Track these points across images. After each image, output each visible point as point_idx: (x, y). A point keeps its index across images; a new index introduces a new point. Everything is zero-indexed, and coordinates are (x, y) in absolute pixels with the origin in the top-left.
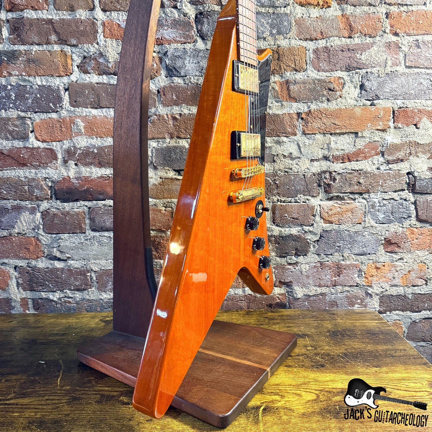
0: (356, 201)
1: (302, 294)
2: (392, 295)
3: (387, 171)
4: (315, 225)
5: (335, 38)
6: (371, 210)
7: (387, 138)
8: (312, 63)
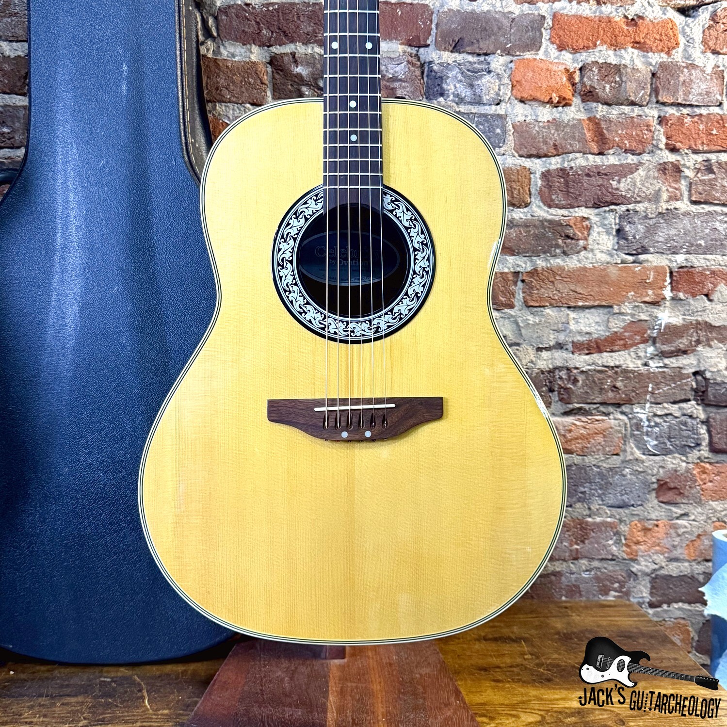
0: (611, 417)
2: (671, 576)
3: (660, 370)
5: (578, 155)
6: (636, 433)
7: (660, 315)
8: (539, 193)
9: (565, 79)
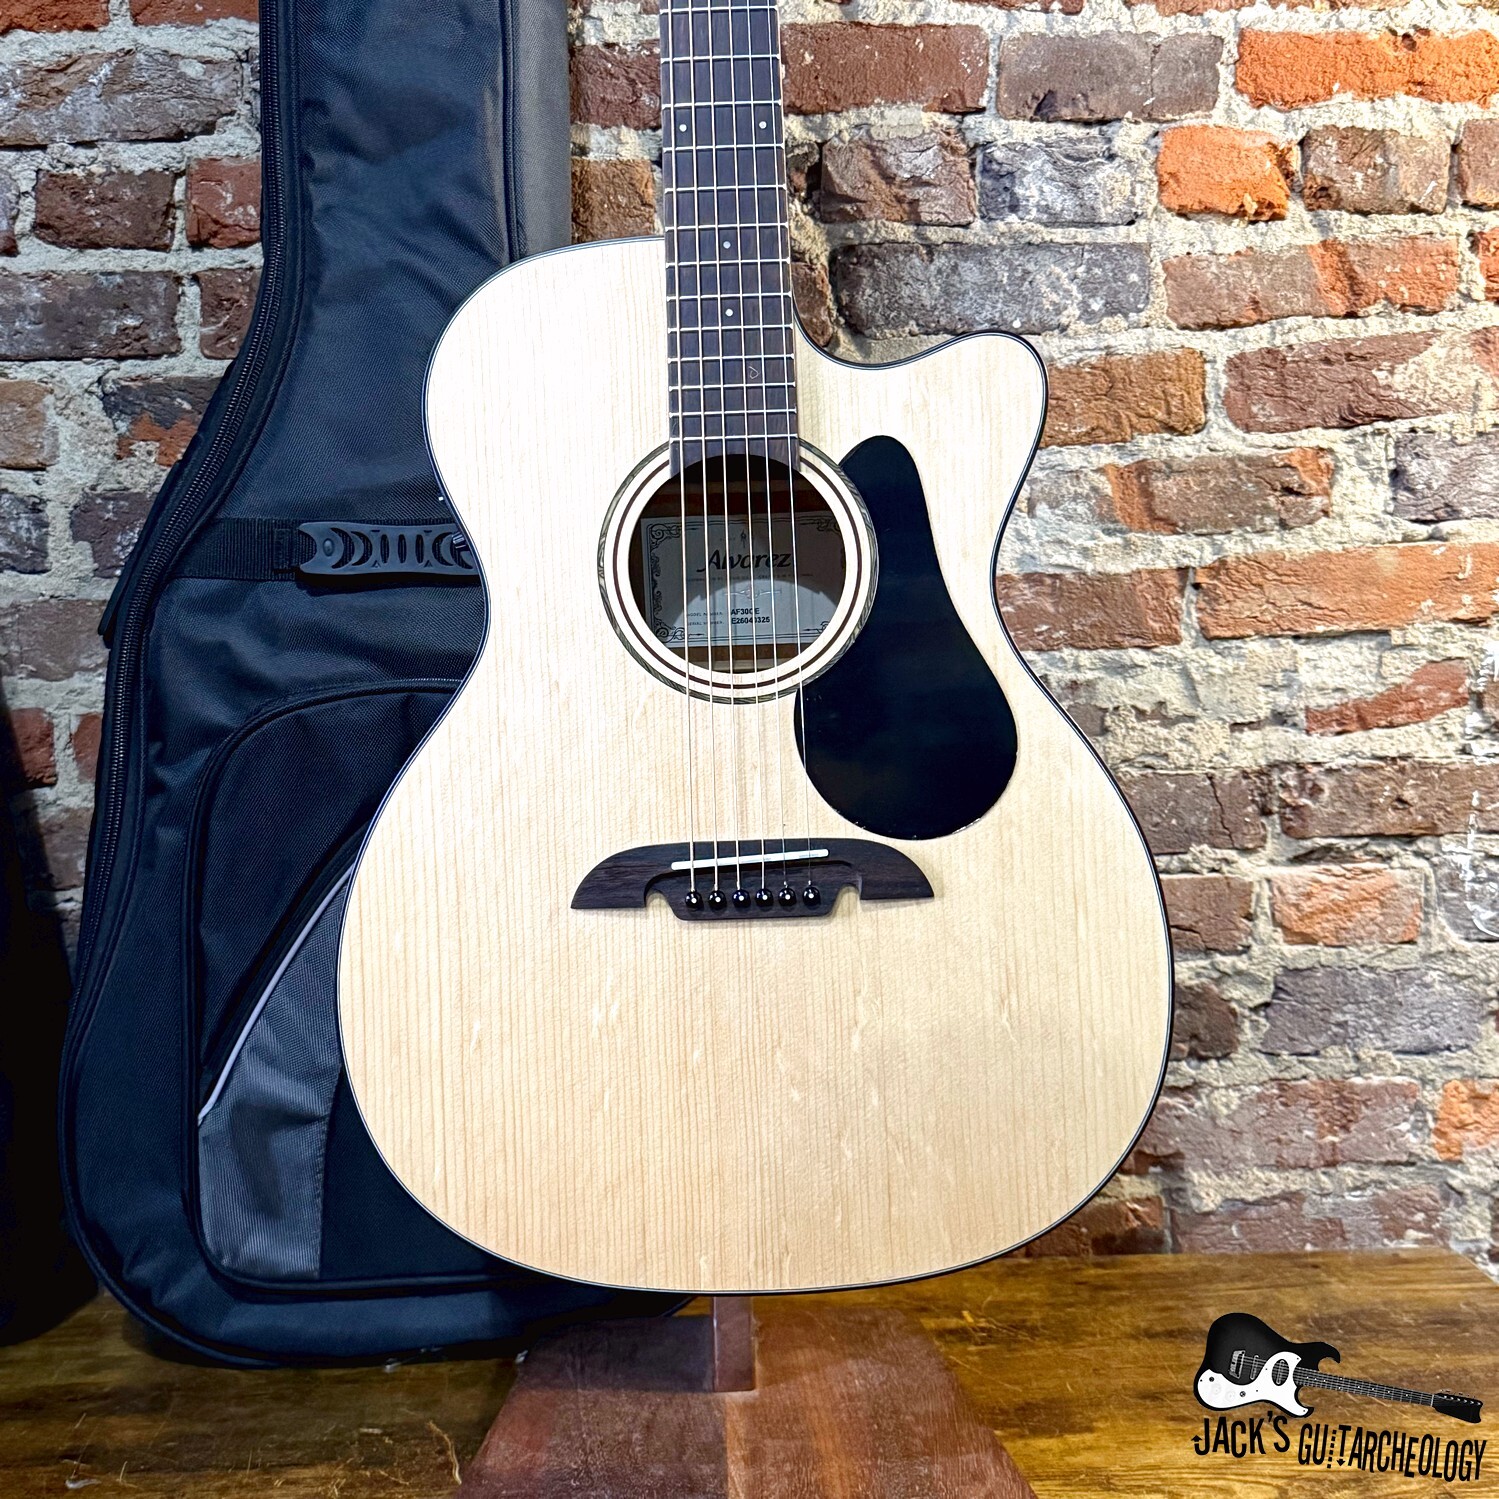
0: (1395, 863)
1: (1219, 1199)
3: (1497, 761)
4: (1256, 949)
5: (1303, 320)
6: (1449, 895)
7: (1490, 646)
8: (1223, 403)
9: (1268, 165)
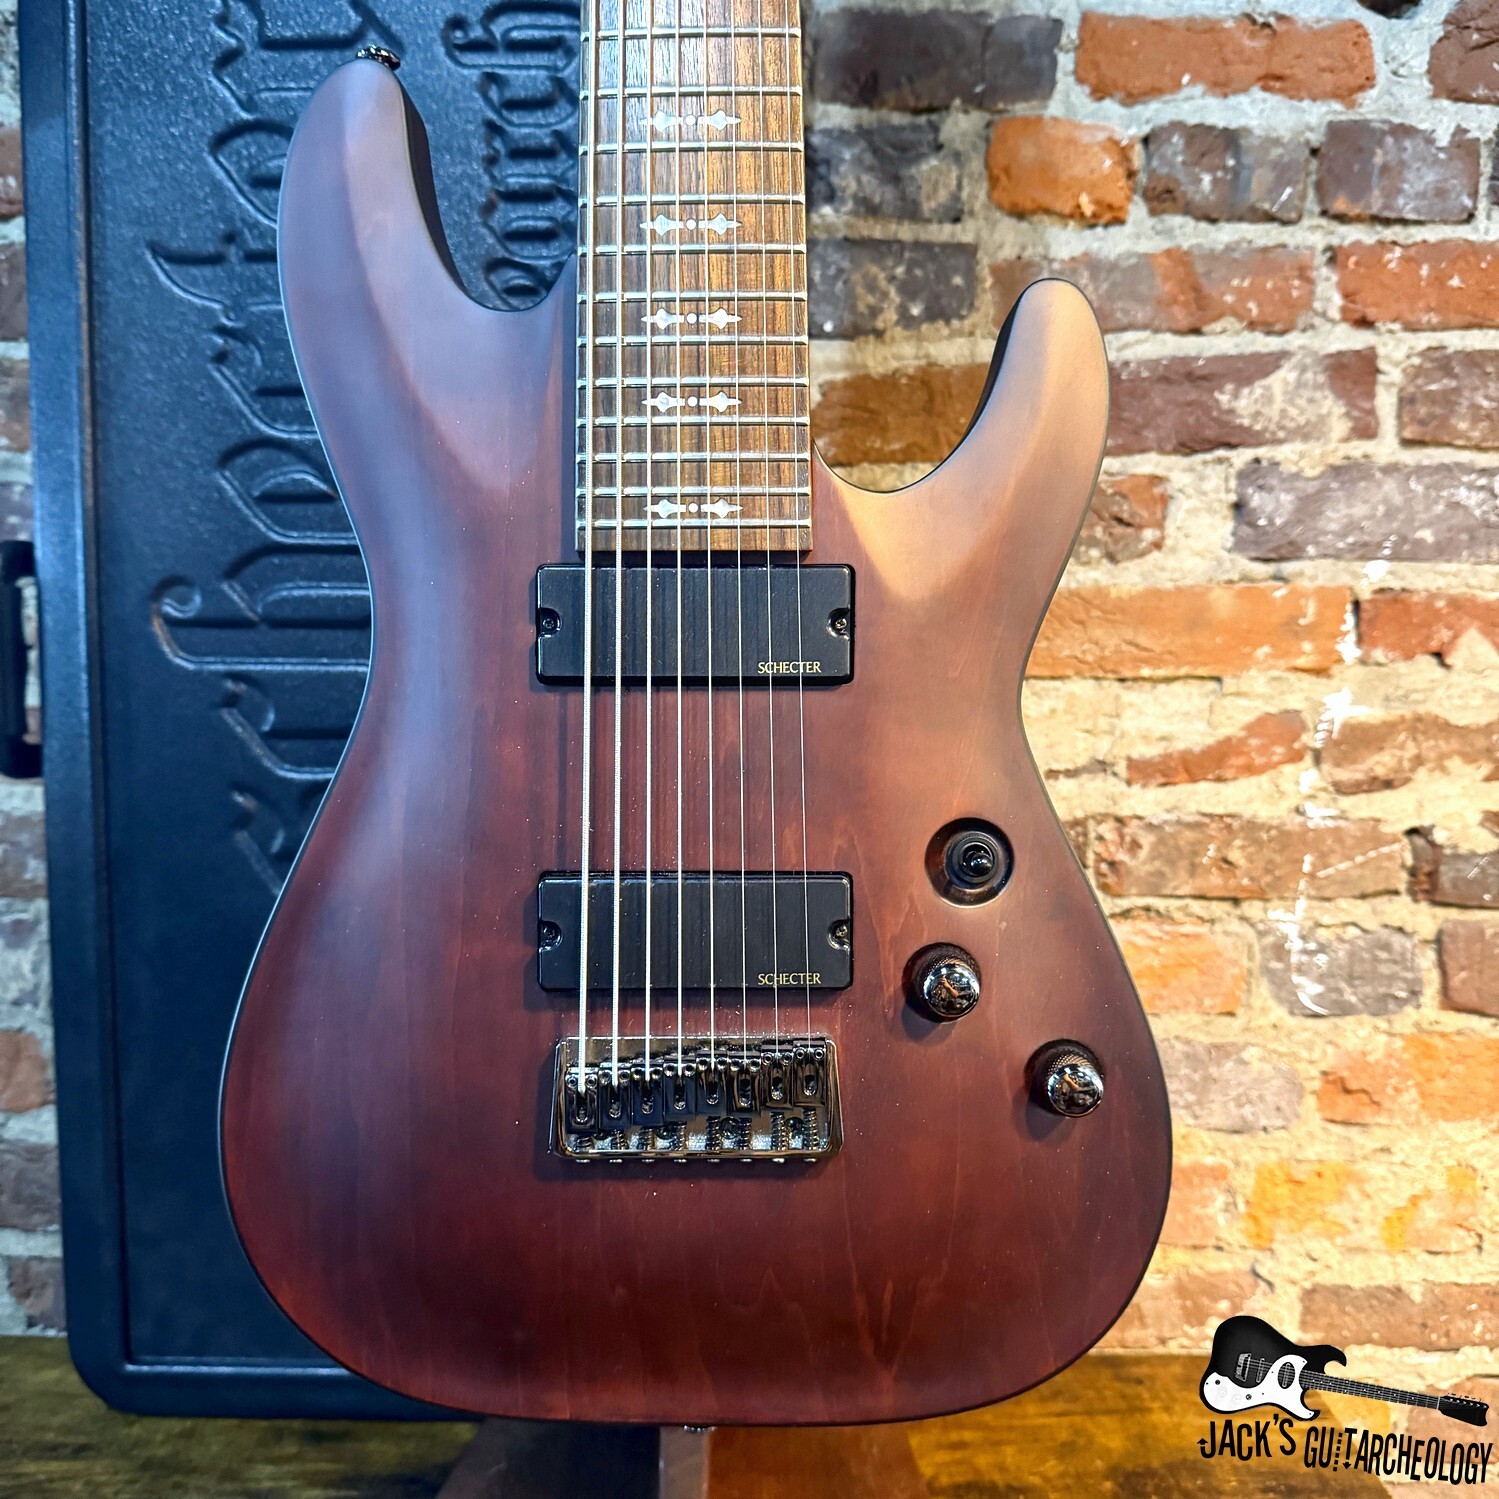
0: (1218, 928)
2: (1349, 1287)
3: (1330, 823)
5: (1141, 334)
6: (1276, 965)
7: (1330, 698)
9: (1109, 162)
